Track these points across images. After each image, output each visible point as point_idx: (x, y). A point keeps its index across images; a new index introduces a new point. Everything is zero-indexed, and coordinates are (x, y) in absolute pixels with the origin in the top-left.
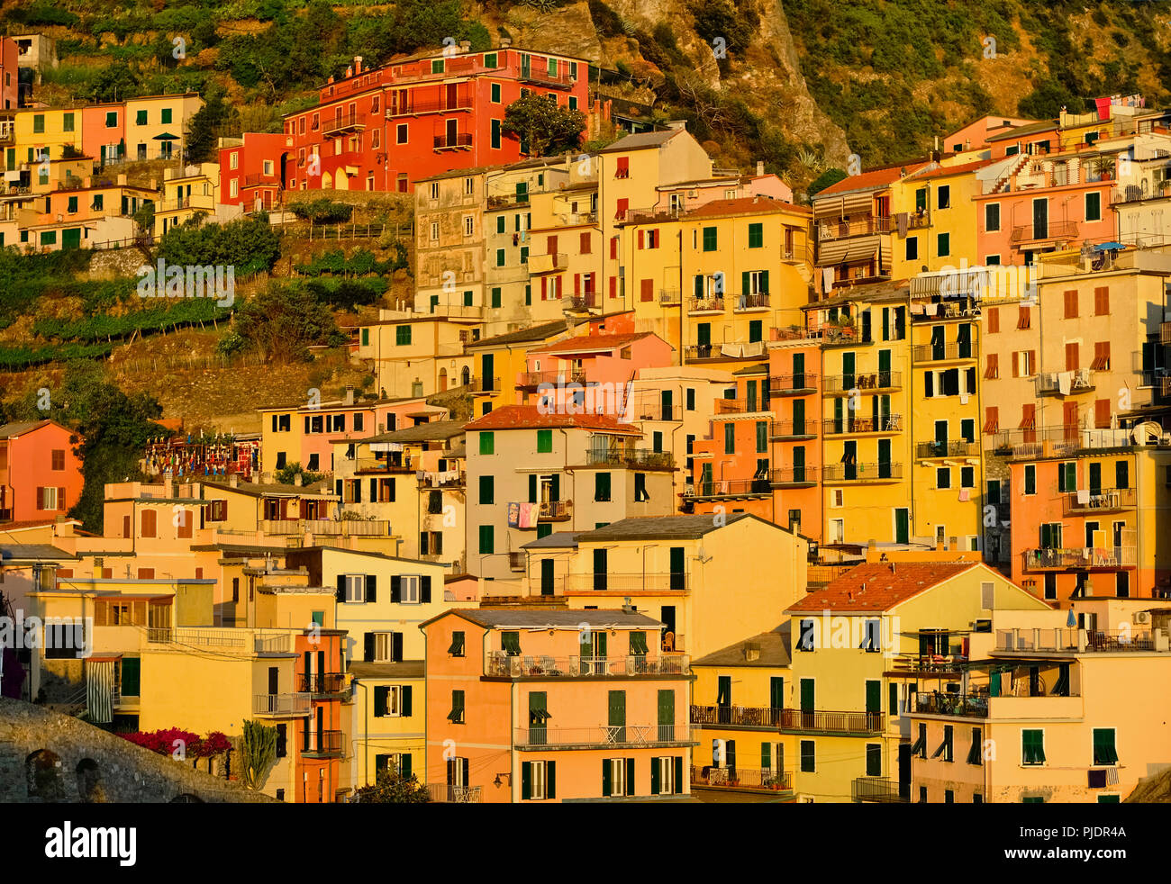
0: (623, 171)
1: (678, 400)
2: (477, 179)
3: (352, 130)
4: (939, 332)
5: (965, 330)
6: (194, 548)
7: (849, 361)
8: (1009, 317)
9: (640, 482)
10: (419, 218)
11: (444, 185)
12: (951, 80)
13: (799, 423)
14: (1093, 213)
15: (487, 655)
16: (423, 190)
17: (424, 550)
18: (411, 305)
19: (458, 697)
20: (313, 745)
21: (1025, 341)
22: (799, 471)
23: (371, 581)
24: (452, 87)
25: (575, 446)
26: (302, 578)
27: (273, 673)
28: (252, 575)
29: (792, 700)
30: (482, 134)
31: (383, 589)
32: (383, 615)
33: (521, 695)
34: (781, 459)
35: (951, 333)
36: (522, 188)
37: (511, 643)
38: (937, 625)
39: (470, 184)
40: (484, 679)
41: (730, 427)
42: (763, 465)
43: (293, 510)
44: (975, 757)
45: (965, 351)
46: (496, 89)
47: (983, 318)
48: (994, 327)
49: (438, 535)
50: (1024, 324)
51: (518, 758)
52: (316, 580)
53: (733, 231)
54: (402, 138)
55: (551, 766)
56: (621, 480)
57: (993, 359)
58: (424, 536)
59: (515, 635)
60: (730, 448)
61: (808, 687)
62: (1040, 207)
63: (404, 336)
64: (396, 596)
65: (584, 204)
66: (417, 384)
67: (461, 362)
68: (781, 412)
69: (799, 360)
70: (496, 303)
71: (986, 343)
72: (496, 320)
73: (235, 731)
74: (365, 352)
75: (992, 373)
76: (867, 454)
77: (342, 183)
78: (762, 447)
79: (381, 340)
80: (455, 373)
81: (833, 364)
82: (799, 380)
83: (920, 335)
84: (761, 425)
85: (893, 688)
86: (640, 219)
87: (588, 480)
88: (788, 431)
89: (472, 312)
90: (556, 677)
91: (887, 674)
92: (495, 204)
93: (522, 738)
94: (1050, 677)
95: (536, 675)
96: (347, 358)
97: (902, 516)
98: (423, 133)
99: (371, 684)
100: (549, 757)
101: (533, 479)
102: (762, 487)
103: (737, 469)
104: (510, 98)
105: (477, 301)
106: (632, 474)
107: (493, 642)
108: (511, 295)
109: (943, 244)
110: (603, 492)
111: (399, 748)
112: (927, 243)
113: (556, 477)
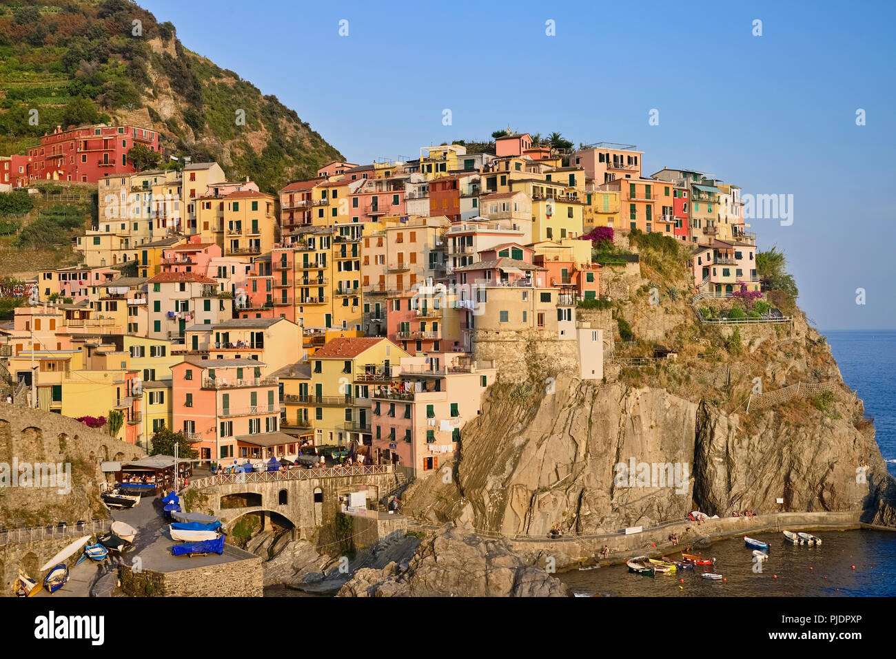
0: (193, 178)
1: (229, 270)
2: (127, 179)
3: (61, 156)
4: (344, 247)
5: (355, 246)
6: (56, 335)
7: (306, 257)
8: (373, 242)
9: (221, 303)
10: (100, 194)
11: (111, 181)
12: (238, 140)
13: (284, 280)
14: (396, 202)
15: (203, 379)
16: (102, 182)
17: (130, 330)
18: (97, 229)
19: (189, 397)
20: (130, 418)
21: (381, 251)
22: (285, 300)
23: (143, 348)
24: (106, 141)
25: (195, 289)
26: (112, 347)
27: (118, 389)
28: (90, 347)
29: (312, 392)
30: (119, 160)
31: (148, 352)
32: (148, 362)
33: (220, 394)
34: (277, 295)
35: (349, 248)
36: (145, 183)
37: (212, 374)
38: (371, 362)
39: (123, 182)
40: (203, 389)
41: (255, 281)
42: (269, 297)
43: (77, 315)
44: (408, 415)
45: (355, 254)
46: (124, 141)
47: (363, 241)
48: (367, 245)
49: (136, 325)
50: (380, 244)
51: (219, 421)
53: (245, 205)
54: (84, 160)
55: (231, 423)
56: (215, 303)
57: (367, 258)
58: (130, 325)
59: (213, 370)
60: (255, 290)
61: (319, 387)
62: (375, 199)
63: (97, 241)
64: (153, 354)
65: (175, 189)
66: (103, 260)
67: (123, 253)
68: (276, 277)
69: (284, 256)
70: (136, 228)
71: (364, 252)
72: (135, 236)
73: (106, 415)
74: (79, 247)
75: (367, 263)
76: (314, 293)
77: (56, 177)
78: (269, 289)
79: (86, 243)
80: (120, 256)
81: (299, 258)
82: (284, 264)
83: (337, 248)
84: (268, 281)
85: (357, 388)
86: (202, 198)
87: (200, 304)
88: (280, 284)
89: (125, 232)
90: (232, 388)
91: (355, 382)
92: (135, 190)
93: (220, 413)
94: (432, 385)
95: (224, 387)
96: (71, 249)
97: (328, 317)
98: (92, 160)
99: (148, 391)
100: (230, 420)
101: (177, 302)
102: (270, 304)
103: (259, 299)
104: (130, 145)
105: (127, 227)
106: (218, 301)
107: (205, 374)
108: (143, 226)
109: (335, 212)
110: (207, 307)
111: (159, 417)
112: (328, 211)
113: (187, 301)
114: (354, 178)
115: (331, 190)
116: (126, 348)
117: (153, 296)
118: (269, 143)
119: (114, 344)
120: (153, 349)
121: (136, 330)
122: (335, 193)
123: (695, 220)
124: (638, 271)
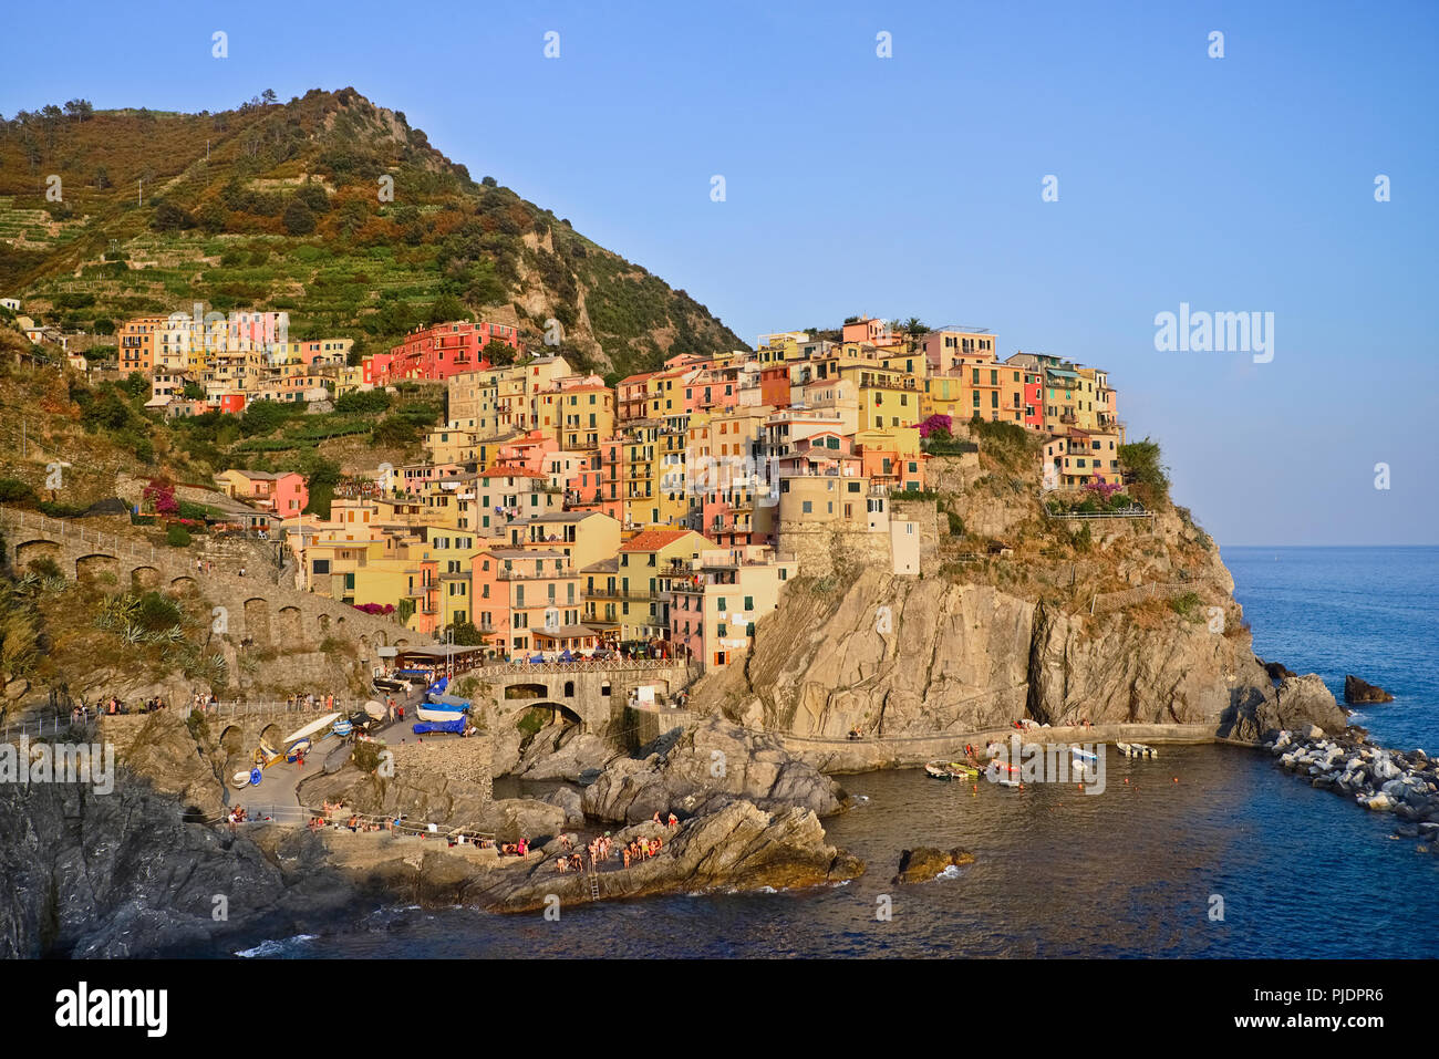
0: (536, 372)
1: (563, 465)
2: (475, 376)
3: (420, 354)
4: (670, 438)
5: (681, 438)
6: (370, 527)
7: (634, 450)
8: (699, 433)
9: (549, 497)
10: (450, 390)
11: (461, 377)
12: (643, 338)
13: (613, 475)
14: (729, 392)
15: (499, 570)
16: (452, 379)
17: (460, 525)
18: (447, 425)
19: (486, 587)
20: (426, 608)
21: (706, 443)
22: (613, 495)
23: (447, 540)
24: (462, 337)
25: (523, 484)
26: (418, 538)
27: (411, 578)
28: (397, 539)
29: (619, 586)
30: (474, 357)
31: (452, 543)
32: (453, 554)
33: (514, 585)
34: (606, 490)
35: (675, 440)
36: (493, 378)
37: (509, 566)
38: (678, 556)
39: (472, 378)
40: (498, 580)
41: (585, 476)
42: (599, 491)
43: (406, 510)
44: (699, 608)
45: (681, 447)
46: (480, 338)
47: (689, 433)
48: (693, 437)
49: (466, 520)
50: (705, 436)
51: (513, 612)
52: (424, 540)
54: (441, 357)
55: (526, 614)
56: (542, 498)
57: (692, 450)
58: (460, 520)
59: (510, 561)
60: (585, 485)
61: (625, 581)
62: (708, 390)
63: (445, 438)
64: (458, 546)
65: (520, 384)
66: (451, 458)
67: (470, 449)
68: (606, 471)
69: (613, 449)
70: (483, 425)
71: (690, 444)
72: (483, 432)
73: (395, 604)
74: (428, 444)
75: (692, 455)
76: (641, 487)
77: (415, 376)
78: (598, 484)
79: (434, 441)
80: (466, 453)
81: (628, 451)
82: (613, 458)
83: (663, 440)
84: (598, 475)
85: (661, 581)
86: (544, 392)
87: (528, 498)
88: (609, 478)
89: (473, 429)
90: (527, 579)
91: (659, 576)
92: (483, 385)
93: (514, 604)
94: (727, 578)
95: (519, 578)
96: (421, 446)
97: (655, 511)
98: (449, 356)
99: (449, 582)
100: (525, 611)
101: (505, 497)
102: (599, 499)
103: (589, 494)
104: (486, 341)
105: (475, 424)
106: (546, 496)
107: (501, 564)
108: (490, 422)
109: (669, 404)
110: (535, 502)
111: (460, 609)
112: (662, 403)
113: (515, 497)
114: (694, 368)
115: (665, 382)
116: (430, 539)
117: (482, 491)
118: (676, 340)
119: (419, 536)
120: (458, 540)
121: (466, 526)
122: (669, 384)
123: (1050, 408)
124: (977, 462)
